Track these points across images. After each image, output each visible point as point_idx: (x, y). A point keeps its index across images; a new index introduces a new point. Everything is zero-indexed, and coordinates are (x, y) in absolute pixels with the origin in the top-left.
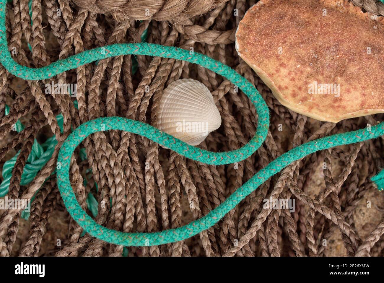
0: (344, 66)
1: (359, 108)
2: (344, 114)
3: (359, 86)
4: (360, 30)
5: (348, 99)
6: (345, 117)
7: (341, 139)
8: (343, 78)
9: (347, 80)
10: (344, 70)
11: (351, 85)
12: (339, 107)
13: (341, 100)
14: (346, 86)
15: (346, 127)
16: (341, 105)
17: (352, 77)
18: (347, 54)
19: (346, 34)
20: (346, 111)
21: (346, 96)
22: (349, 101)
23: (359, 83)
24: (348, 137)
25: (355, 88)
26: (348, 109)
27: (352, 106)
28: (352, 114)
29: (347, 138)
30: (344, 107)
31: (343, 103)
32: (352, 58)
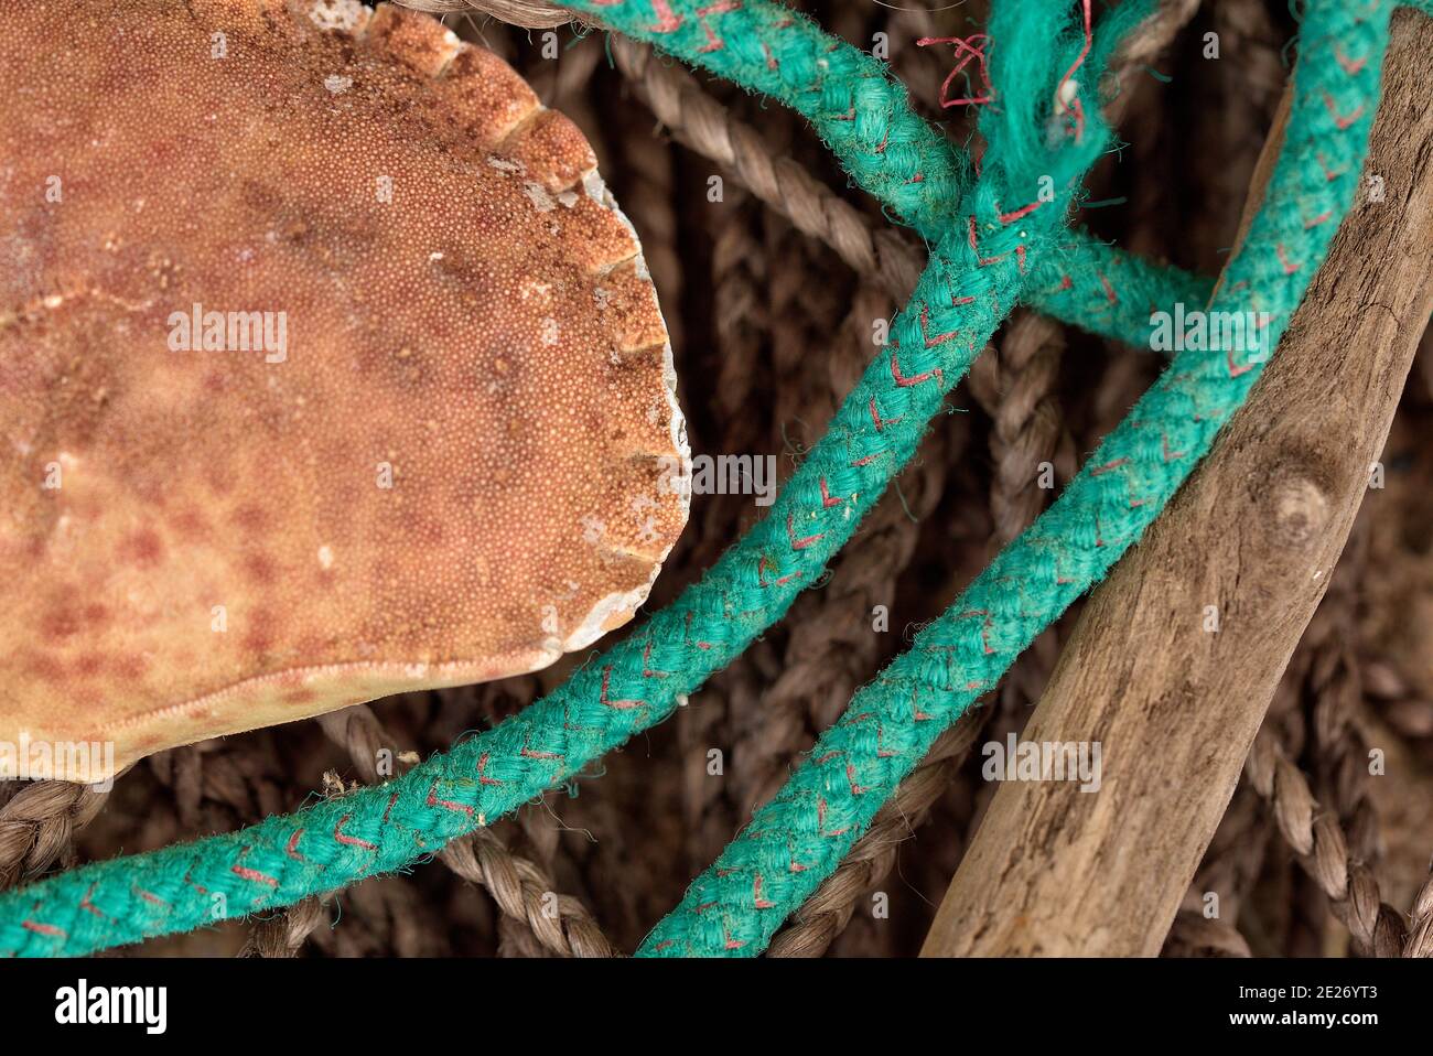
0: (105, 370)
1: (238, 668)
2: (138, 714)
3: (217, 509)
4: (212, 106)
5: (148, 609)
6: (151, 741)
7: (124, 895)
8: (101, 453)
9: (126, 472)
10: (105, 402)
11: (159, 501)
12: (89, 665)
13: (97, 614)
14: (126, 516)
15: (205, 801)
16: (104, 657)
17: (165, 447)
18: (117, 284)
19: (109, 139)
20: (148, 693)
21: (130, 588)
22: (153, 619)
23: (219, 484)
24: (178, 881)
25: (191, 524)
26: (161, 674)
27: (185, 657)
28: (198, 715)
29: (165, 895)
30: (131, 669)
31: (119, 639)
32: (156, 306)
